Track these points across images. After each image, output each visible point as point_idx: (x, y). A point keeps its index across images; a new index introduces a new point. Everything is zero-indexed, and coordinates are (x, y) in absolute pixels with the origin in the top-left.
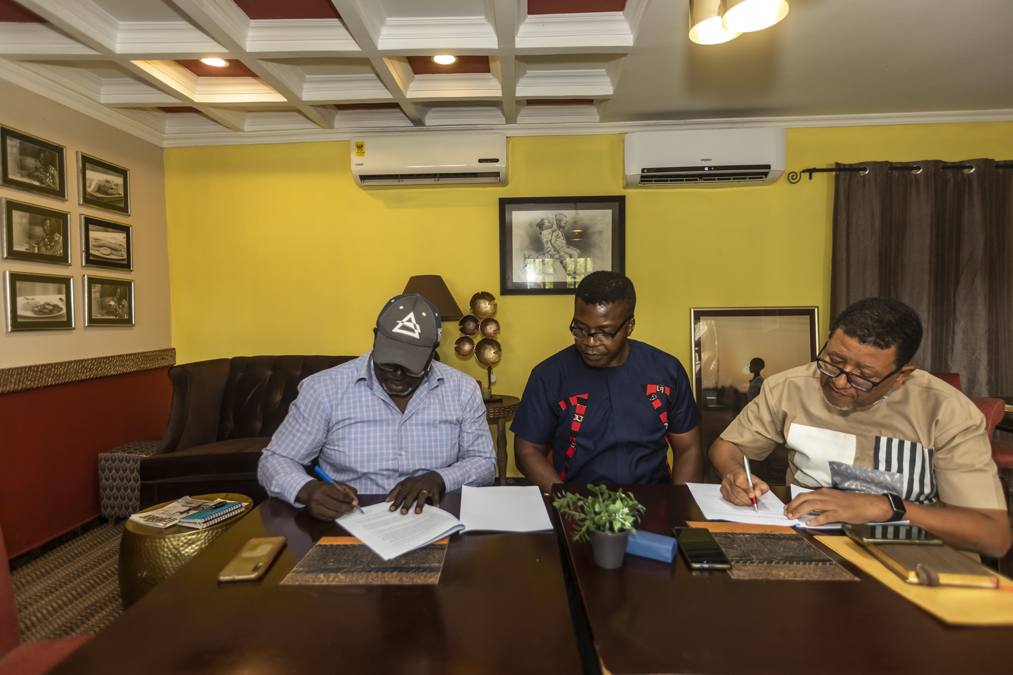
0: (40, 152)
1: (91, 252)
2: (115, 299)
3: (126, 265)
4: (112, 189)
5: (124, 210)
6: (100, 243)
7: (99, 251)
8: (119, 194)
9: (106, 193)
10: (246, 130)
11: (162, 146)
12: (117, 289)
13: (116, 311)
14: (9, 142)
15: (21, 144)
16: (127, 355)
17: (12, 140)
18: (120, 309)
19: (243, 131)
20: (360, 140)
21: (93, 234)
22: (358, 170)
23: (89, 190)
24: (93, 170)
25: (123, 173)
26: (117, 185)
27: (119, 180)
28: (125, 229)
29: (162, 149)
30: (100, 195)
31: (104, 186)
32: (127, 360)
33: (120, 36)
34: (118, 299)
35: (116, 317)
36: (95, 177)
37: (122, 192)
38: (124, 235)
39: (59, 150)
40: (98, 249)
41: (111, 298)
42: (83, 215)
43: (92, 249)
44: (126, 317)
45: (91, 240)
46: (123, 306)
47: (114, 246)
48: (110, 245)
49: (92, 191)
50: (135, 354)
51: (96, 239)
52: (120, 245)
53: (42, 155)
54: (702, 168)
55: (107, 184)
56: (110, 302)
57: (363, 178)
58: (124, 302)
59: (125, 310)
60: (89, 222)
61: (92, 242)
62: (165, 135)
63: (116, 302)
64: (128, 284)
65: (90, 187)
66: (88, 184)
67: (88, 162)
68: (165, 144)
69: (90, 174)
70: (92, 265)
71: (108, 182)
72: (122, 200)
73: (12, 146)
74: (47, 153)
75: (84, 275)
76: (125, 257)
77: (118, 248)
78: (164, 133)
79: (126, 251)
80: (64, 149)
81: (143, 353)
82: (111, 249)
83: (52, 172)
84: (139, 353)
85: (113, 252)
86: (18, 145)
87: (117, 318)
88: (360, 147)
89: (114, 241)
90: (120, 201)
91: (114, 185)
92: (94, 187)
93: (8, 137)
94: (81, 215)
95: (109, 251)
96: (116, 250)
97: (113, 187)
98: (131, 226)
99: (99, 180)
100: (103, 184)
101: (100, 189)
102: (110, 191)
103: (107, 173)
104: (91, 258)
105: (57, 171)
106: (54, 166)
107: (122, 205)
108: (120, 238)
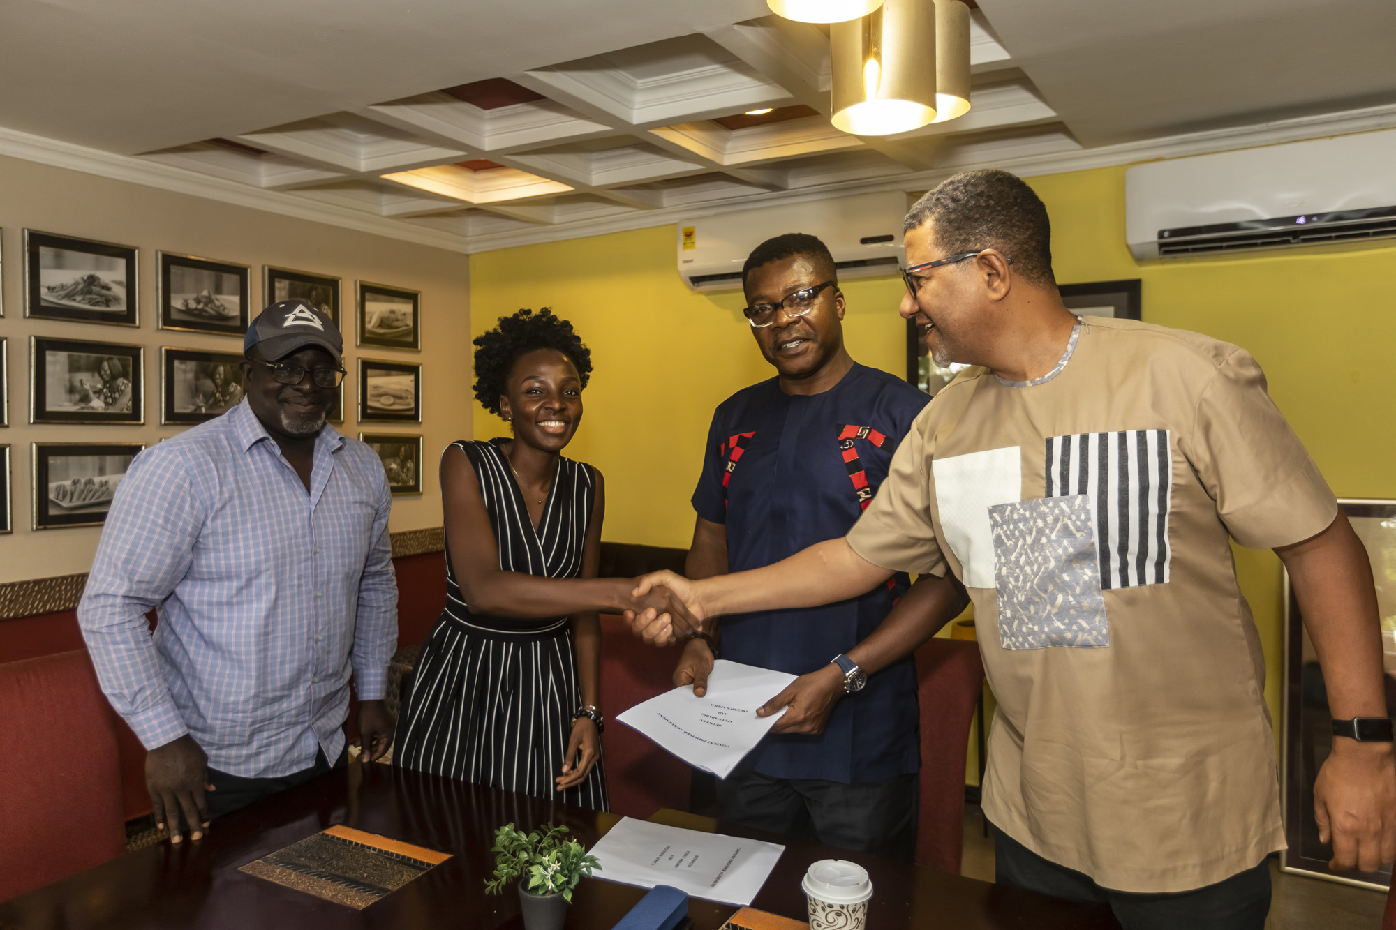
0: (311, 289)
1: (370, 403)
2: (398, 461)
3: (412, 416)
4: (397, 320)
5: (413, 345)
6: (381, 391)
7: (379, 401)
8: (407, 325)
9: (390, 327)
10: (556, 222)
11: (466, 253)
12: (400, 448)
13: (399, 475)
14: (277, 285)
15: (290, 285)
16: (410, 533)
17: (280, 282)
18: (403, 473)
19: (551, 224)
20: (689, 225)
21: (372, 381)
22: (686, 269)
23: (369, 326)
24: (374, 300)
25: (412, 297)
26: (404, 314)
27: (407, 308)
28: (413, 370)
29: (468, 256)
30: (382, 331)
31: (388, 318)
32: (410, 539)
33: (363, 151)
34: (402, 461)
35: (398, 483)
36: (377, 309)
37: (410, 322)
38: (412, 377)
39: (333, 284)
40: (378, 399)
41: (392, 460)
42: (360, 358)
43: (370, 400)
44: (412, 483)
45: (369, 388)
46: (408, 469)
47: (398, 393)
48: (393, 392)
49: (373, 327)
50: (421, 531)
51: (376, 387)
52: (406, 390)
53: (314, 293)
54: (1292, 220)
55: (392, 316)
56: (391, 464)
57: (696, 280)
58: (410, 464)
59: (411, 474)
60: (367, 366)
61: (370, 392)
62: (469, 239)
63: (398, 465)
64: (414, 441)
65: (370, 322)
66: (367, 319)
67: (367, 291)
68: (470, 249)
69: (370, 306)
70: (369, 420)
71: (393, 312)
72: (410, 332)
73: (280, 289)
74: (320, 290)
75: (359, 434)
76: (413, 405)
77: (404, 395)
78: (467, 236)
79: (413, 397)
80: (340, 282)
81: (432, 530)
82: (395, 397)
83: (325, 311)
84: (426, 530)
85: (398, 401)
86: (287, 286)
87: (400, 484)
88: (689, 235)
89: (398, 387)
90: (407, 334)
91: (401, 315)
92: (376, 323)
93: (276, 280)
94: (358, 359)
95: (392, 400)
96: (401, 398)
97: (399, 317)
98: (421, 364)
99: (381, 312)
100: (386, 316)
101: (383, 323)
102: (396, 324)
103: (392, 302)
104: (369, 411)
105: (330, 308)
106: (327, 303)
107: (410, 339)
108: (406, 381)
